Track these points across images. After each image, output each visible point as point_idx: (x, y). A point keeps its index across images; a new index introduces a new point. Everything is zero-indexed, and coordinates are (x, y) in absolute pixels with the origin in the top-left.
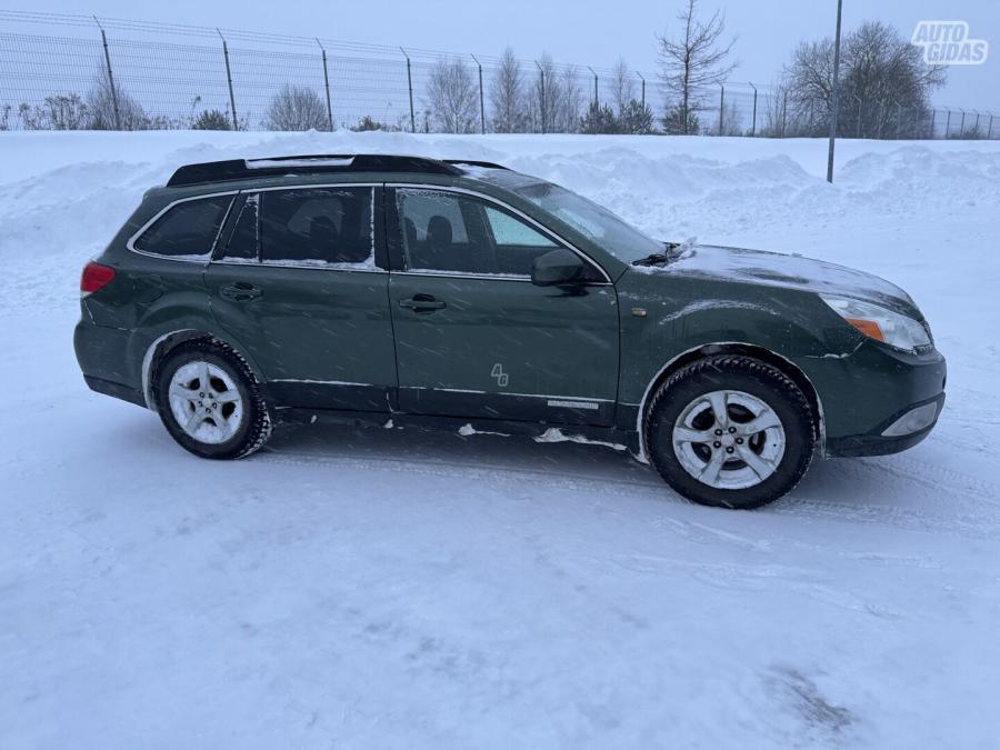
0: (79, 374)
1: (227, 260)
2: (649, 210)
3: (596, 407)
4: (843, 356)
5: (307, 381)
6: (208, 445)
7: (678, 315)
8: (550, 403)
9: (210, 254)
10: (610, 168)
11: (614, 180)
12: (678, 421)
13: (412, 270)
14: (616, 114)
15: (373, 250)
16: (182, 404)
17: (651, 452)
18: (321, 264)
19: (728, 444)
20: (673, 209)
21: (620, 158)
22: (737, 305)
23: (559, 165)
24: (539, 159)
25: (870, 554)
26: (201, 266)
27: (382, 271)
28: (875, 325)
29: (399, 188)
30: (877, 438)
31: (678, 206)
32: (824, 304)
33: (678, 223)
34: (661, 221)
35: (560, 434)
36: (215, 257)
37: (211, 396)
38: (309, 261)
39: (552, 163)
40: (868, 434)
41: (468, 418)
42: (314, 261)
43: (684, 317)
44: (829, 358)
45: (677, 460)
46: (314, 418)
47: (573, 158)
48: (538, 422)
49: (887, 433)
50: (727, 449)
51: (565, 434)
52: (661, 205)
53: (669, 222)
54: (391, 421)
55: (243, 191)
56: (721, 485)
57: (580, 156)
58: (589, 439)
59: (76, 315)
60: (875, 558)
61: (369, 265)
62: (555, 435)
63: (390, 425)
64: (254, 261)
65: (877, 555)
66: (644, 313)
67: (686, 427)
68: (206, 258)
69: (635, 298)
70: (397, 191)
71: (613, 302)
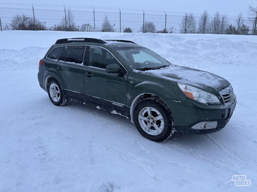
0: (39, 83)
1: (60, 61)
2: (228, 57)
3: (122, 106)
4: (179, 102)
5: (70, 90)
6: (55, 102)
7: (139, 84)
8: (113, 104)
10: (218, 44)
11: (219, 47)
12: (140, 114)
13: (90, 66)
14: (237, 28)
15: (83, 61)
16: (52, 92)
17: (134, 121)
18: (74, 63)
19: (151, 122)
20: (237, 57)
21: (222, 41)
22: (153, 83)
23: (201, 42)
24: (196, 41)
25: (175, 162)
26: (55, 62)
27: (85, 66)
28: (191, 94)
30: (190, 128)
31: (240, 56)
32: (178, 86)
33: (237, 61)
34: (231, 60)
35: (116, 112)
36: (58, 60)
37: (56, 91)
38: (72, 62)
39: (199, 42)
40: (187, 127)
41: (99, 104)
43: (141, 85)
44: (175, 102)
45: (139, 124)
46: (72, 99)
47: (207, 41)
48: (111, 108)
49: (193, 127)
50: (151, 123)
51: (117, 112)
52: (233, 55)
53: (234, 61)
54: (84, 102)
56: (149, 133)
57: (209, 40)
58: (122, 115)
59: (38, 71)
60: (176, 164)
61: (82, 64)
62: (114, 112)
63: (84, 103)
64: (64, 62)
65: (177, 163)
66: (132, 83)
67: (142, 115)
68: (57, 60)
69: (131, 78)
70: (90, 47)
71: (126, 79)
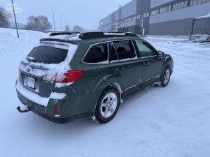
3: (160, 76)
15: (136, 54)
18: (129, 59)
36: (110, 61)
55: (109, 41)
61: (136, 57)
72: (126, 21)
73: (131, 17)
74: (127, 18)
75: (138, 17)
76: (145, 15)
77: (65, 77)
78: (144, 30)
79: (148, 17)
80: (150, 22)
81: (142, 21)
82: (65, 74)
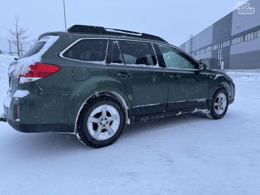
1: (112, 64)
6: (105, 140)
7: (216, 77)
9: (105, 61)
15: (157, 61)
16: (91, 126)
18: (144, 66)
26: (103, 65)
27: (161, 68)
29: (159, 44)
36: (107, 62)
38: (141, 65)
41: (180, 109)
42: (142, 65)
45: (215, 110)
55: (110, 39)
56: (219, 114)
61: (157, 66)
66: (212, 77)
71: (207, 75)
72: (198, 53)
73: (206, 48)
74: (200, 50)
75: (215, 47)
76: (225, 44)
77: (30, 69)
78: (223, 63)
79: (229, 47)
80: (231, 53)
81: (220, 52)
82: (31, 66)
